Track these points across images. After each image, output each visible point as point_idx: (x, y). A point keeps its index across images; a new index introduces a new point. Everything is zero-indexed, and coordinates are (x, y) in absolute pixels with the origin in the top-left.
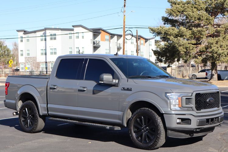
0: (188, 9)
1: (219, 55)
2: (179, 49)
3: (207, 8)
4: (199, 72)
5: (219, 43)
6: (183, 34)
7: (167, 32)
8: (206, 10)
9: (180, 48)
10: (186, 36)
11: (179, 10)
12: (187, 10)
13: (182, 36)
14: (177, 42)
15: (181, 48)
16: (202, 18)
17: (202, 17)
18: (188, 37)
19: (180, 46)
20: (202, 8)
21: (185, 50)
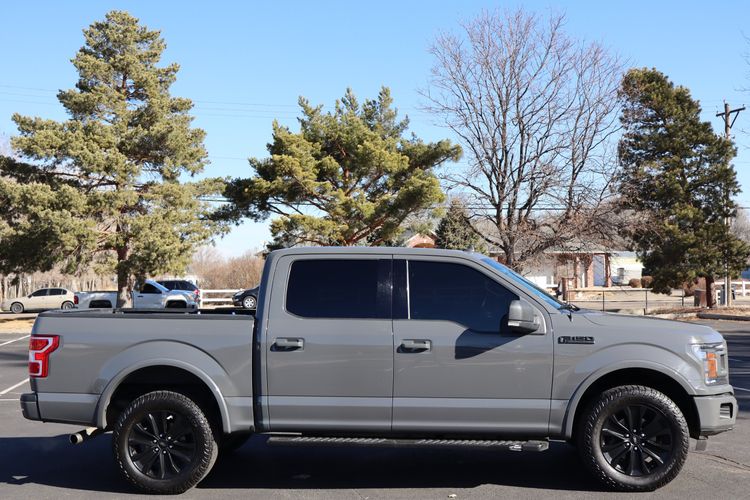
0: (77, 143)
1: (163, 255)
2: (62, 239)
3: (122, 143)
4: (30, 297)
5: (155, 228)
6: (70, 203)
7: (29, 196)
8: (121, 147)
9: (65, 237)
10: (77, 208)
11: (54, 144)
12: (73, 144)
13: (67, 206)
14: (60, 221)
15: (68, 235)
16: (116, 167)
17: (117, 164)
18: (81, 209)
19: (66, 231)
20: (109, 142)
21: (77, 243)
